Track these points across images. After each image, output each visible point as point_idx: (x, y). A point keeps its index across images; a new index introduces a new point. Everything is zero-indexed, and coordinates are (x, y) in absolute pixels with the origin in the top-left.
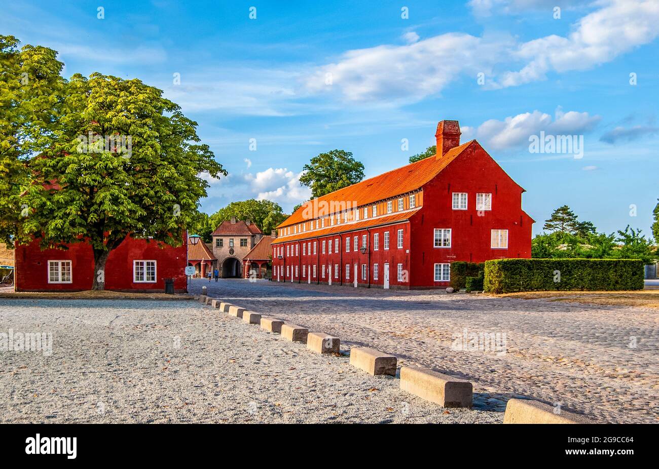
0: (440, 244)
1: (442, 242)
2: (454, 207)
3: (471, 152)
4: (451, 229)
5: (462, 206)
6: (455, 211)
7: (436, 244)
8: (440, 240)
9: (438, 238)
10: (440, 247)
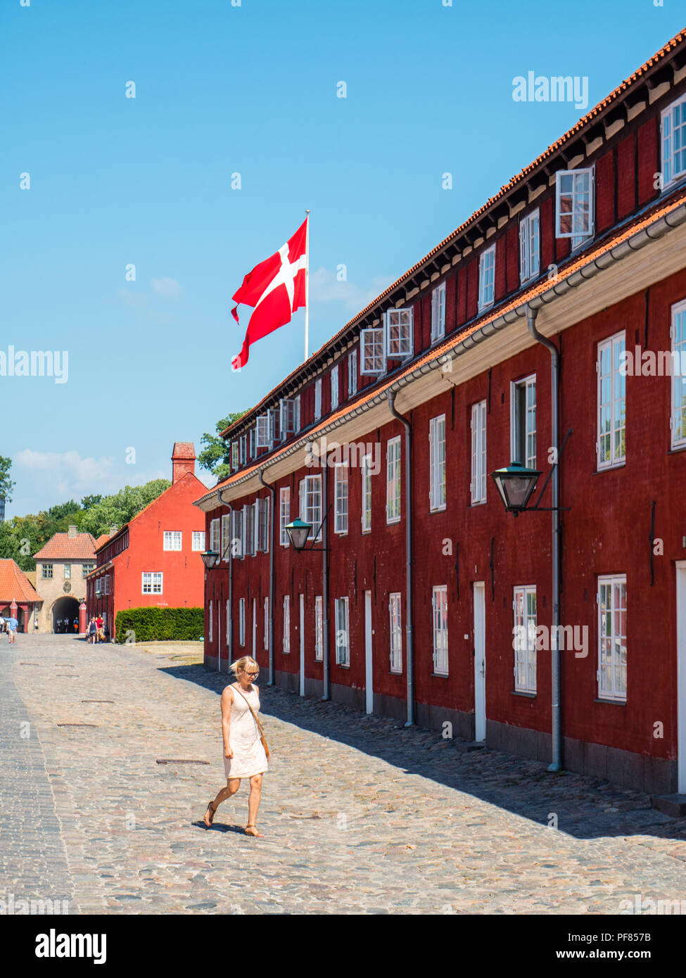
0: (149, 590)
1: (152, 588)
2: (166, 547)
3: (185, 485)
4: (162, 573)
5: (175, 546)
6: (167, 553)
7: (145, 590)
8: (149, 586)
9: (148, 584)
10: (149, 593)
